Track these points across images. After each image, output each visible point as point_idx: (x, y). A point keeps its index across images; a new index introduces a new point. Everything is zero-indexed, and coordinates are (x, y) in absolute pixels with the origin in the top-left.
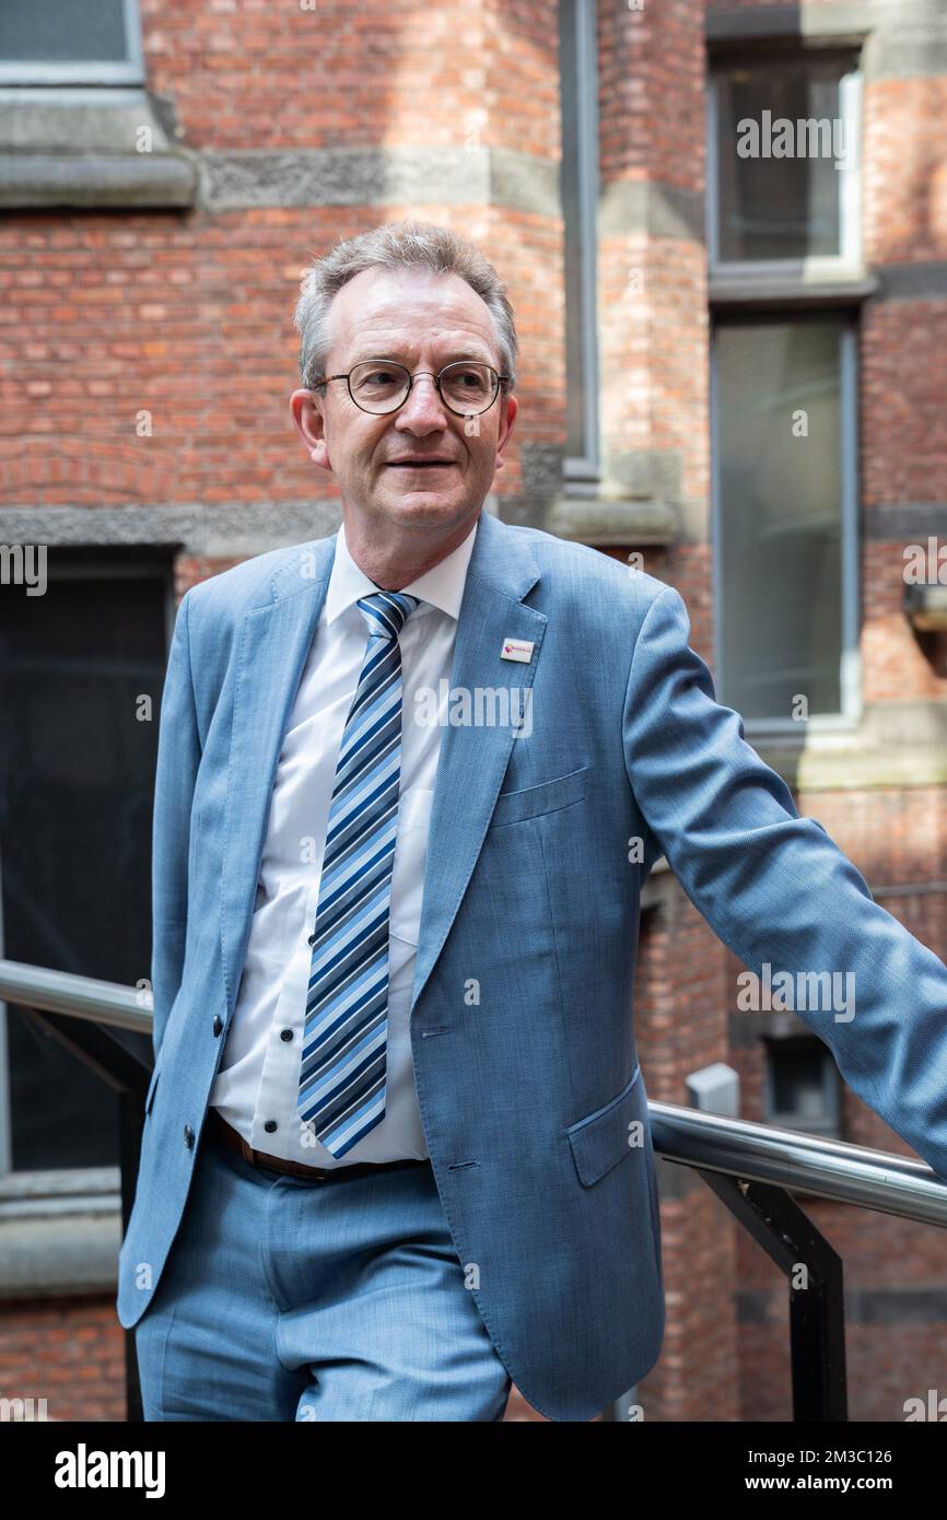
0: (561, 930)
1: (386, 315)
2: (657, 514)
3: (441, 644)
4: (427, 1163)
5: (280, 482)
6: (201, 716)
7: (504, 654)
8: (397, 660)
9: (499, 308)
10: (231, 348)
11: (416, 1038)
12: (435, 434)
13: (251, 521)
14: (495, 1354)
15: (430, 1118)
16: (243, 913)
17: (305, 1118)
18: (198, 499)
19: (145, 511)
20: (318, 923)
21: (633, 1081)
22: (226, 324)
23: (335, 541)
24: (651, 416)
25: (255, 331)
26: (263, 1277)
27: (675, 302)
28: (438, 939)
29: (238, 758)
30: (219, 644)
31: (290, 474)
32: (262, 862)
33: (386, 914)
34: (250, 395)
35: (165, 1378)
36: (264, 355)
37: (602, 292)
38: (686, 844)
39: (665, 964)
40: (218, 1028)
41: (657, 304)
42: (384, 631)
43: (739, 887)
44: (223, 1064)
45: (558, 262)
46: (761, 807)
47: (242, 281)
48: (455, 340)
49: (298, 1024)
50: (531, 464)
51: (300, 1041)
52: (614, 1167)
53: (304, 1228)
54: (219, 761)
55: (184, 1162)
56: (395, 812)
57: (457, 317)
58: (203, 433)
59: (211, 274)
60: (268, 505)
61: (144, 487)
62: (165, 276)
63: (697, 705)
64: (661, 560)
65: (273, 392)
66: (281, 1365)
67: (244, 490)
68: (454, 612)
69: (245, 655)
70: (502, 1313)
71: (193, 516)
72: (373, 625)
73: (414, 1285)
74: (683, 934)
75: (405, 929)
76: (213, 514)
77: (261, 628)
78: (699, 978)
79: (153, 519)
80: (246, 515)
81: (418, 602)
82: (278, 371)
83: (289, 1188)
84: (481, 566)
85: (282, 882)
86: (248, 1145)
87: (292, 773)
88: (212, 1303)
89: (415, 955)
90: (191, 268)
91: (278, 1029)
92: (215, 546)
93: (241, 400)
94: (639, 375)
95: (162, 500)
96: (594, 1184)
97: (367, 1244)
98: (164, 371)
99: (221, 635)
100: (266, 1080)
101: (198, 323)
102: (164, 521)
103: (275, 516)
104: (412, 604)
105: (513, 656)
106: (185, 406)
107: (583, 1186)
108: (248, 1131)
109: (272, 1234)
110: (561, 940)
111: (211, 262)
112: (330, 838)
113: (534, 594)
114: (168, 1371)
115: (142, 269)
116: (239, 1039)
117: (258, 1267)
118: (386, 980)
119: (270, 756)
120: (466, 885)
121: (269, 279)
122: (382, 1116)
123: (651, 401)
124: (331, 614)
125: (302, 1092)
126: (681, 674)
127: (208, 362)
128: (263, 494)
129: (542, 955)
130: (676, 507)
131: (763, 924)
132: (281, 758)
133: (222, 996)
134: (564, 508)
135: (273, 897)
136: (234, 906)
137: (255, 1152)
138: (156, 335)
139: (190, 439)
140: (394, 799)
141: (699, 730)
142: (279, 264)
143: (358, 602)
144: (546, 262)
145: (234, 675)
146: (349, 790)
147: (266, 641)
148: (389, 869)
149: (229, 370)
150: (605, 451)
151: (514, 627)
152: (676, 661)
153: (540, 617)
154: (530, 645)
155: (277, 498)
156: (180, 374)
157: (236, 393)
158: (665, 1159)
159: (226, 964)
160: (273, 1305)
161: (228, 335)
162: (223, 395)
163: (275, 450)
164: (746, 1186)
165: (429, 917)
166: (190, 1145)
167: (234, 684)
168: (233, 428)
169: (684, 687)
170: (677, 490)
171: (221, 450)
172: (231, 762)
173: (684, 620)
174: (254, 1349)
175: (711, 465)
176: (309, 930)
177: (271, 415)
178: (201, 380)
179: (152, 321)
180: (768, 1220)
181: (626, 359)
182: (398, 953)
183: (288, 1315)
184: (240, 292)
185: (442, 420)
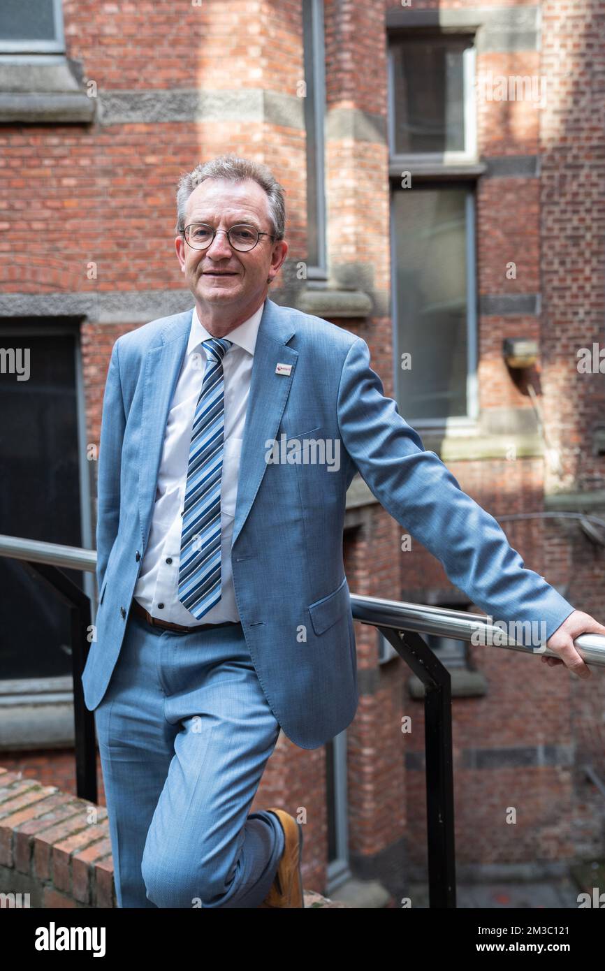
2: (360, 299)
4: (239, 623)
5: (142, 280)
6: (126, 402)
7: (277, 372)
8: (221, 373)
10: (114, 203)
11: (234, 561)
12: (227, 260)
13: (125, 302)
14: (272, 713)
15: (241, 601)
17: (182, 600)
18: (97, 291)
19: (63, 296)
20: (185, 504)
21: (343, 584)
22: (111, 189)
23: (192, 313)
24: (356, 243)
25: (128, 193)
26: (157, 679)
27: (370, 177)
28: (245, 513)
29: (146, 423)
30: (134, 365)
31: (148, 275)
32: (159, 475)
33: (219, 498)
34: (125, 230)
35: (110, 730)
36: (134, 207)
37: (327, 170)
38: (370, 464)
39: (364, 560)
40: (138, 557)
41: (359, 179)
42: (214, 358)
43: (396, 486)
45: (303, 155)
46: (407, 446)
47: (121, 165)
49: (175, 555)
50: (288, 270)
51: (177, 563)
52: (332, 626)
53: (178, 654)
54: (136, 424)
55: (120, 625)
56: (222, 448)
58: (98, 252)
59: (102, 160)
60: (136, 293)
61: (63, 283)
62: (77, 163)
63: (375, 397)
64: (362, 326)
65: (138, 228)
66: (168, 722)
67: (121, 285)
68: (252, 352)
69: (149, 371)
70: (277, 696)
71: (92, 300)
72: (210, 355)
73: (232, 681)
74: (375, 543)
75: (228, 508)
76: (103, 298)
77: (157, 358)
78: (384, 568)
79: (69, 301)
80: (122, 298)
81: (232, 344)
82: (141, 216)
83: (170, 636)
84: (266, 327)
85: (169, 487)
86: (149, 615)
87: (173, 431)
89: (234, 520)
90: (91, 157)
91: (164, 557)
92: (105, 317)
93: (120, 233)
94: (349, 219)
95: (74, 290)
96: (322, 634)
97: (208, 661)
98: (75, 216)
99: (136, 361)
100: (158, 583)
101: (95, 188)
102: (74, 303)
103: (139, 299)
104: (229, 345)
105: (281, 372)
106: (88, 236)
107: (316, 635)
108: (150, 608)
109: (162, 657)
110: (306, 513)
111: (102, 153)
112: (190, 462)
113: (292, 341)
114: (111, 727)
115: (63, 157)
116: (148, 561)
117: (156, 674)
118: (219, 531)
119: (162, 422)
120: (259, 486)
121: (137, 164)
122: (220, 598)
123: (356, 234)
125: (180, 587)
126: (366, 381)
127: (100, 211)
128: (133, 287)
129: (296, 521)
130: (371, 295)
132: (168, 423)
133: (140, 542)
134: (306, 295)
135: (164, 494)
136: (145, 497)
137: (153, 618)
138: (71, 196)
139: (90, 256)
140: (221, 441)
141: (377, 408)
142: (142, 154)
143: (202, 343)
144: (296, 155)
145: (143, 381)
146: (199, 438)
147: (159, 364)
148: (220, 476)
149: (113, 215)
150: (330, 263)
151: (282, 358)
152: (363, 375)
153: (295, 352)
154: (290, 367)
155: (140, 289)
156: (84, 218)
157: (117, 228)
159: (142, 525)
160: (163, 693)
161: (112, 195)
162: (110, 230)
163: (138, 262)
164: (403, 635)
165: (240, 502)
166: (124, 617)
167: (143, 386)
168: (115, 249)
169: (368, 388)
170: (371, 285)
171: (108, 261)
172: (142, 425)
173: (367, 355)
174: (153, 714)
175: (391, 271)
176: (182, 509)
177: (138, 241)
178: (96, 221)
179: (68, 187)
180: (413, 653)
181: (341, 209)
182: (225, 520)
183: (169, 698)
184: (120, 171)
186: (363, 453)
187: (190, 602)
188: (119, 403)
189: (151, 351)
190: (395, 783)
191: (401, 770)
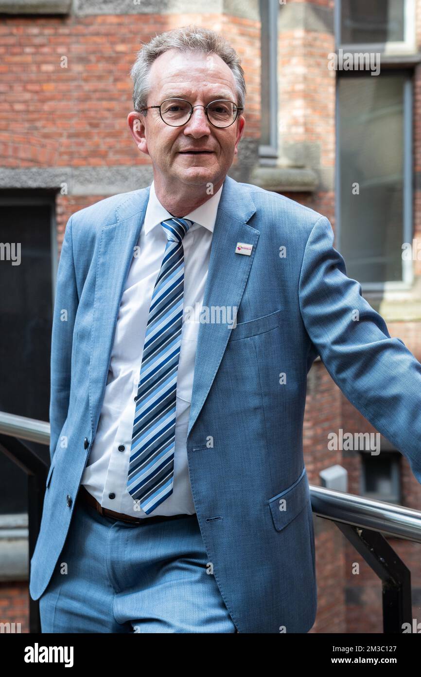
0: (265, 395)
1: (179, 75)
2: (307, 175)
3: (204, 246)
5: (112, 156)
6: (79, 281)
7: (237, 251)
8: (181, 254)
9: (237, 71)
10: (87, 87)
11: (190, 451)
12: (205, 137)
13: (96, 177)
14: (229, 617)
15: (197, 493)
16: (100, 385)
17: (131, 493)
18: (69, 165)
19: (41, 171)
20: (139, 391)
21: (302, 475)
22: (85, 75)
23: (149, 191)
24: (305, 124)
25: (100, 78)
26: (107, 574)
27: (318, 65)
28: (201, 400)
29: (98, 304)
30: (88, 244)
31: (117, 152)
32: (111, 358)
33: (175, 386)
34: (97, 111)
35: (54, 626)
36: (104, 91)
37: (280, 59)
38: (332, 351)
39: (310, 412)
40: (86, 444)
41: (309, 66)
42: (175, 238)
43: (359, 374)
44: (88, 463)
45: (258, 44)
46: (371, 332)
47: (94, 52)
48: (215, 88)
49: (127, 443)
50: (242, 149)
51: (129, 452)
52: (292, 521)
53: (129, 549)
54: (88, 305)
55: (66, 515)
56: (180, 333)
57: (216, 76)
58: (72, 131)
59: (78, 48)
60: (105, 168)
61: (41, 158)
62: (54, 50)
63: (338, 278)
64: (309, 199)
65: (109, 110)
66: (116, 621)
67: (93, 161)
68: (211, 228)
69: (102, 250)
71: (66, 174)
72: (170, 235)
73: (186, 580)
74: (318, 396)
75: (185, 395)
76: (76, 173)
77: (110, 236)
78: (327, 420)
79: (46, 175)
80: (94, 173)
81: (192, 223)
82: (111, 99)
83: (120, 528)
84: (225, 205)
85: (122, 369)
86: (100, 505)
87: (127, 312)
88: (80, 587)
89: (190, 406)
90: (68, 45)
91: (117, 445)
92: (79, 190)
93: (92, 114)
94: (299, 103)
95: (50, 165)
96: (282, 530)
97: (161, 558)
98: (52, 99)
99: (89, 239)
100: (110, 471)
101: (70, 74)
102: (51, 176)
103: (109, 174)
104: (189, 224)
105: (242, 252)
106: (63, 117)
107: (276, 531)
108: (100, 498)
109: (111, 551)
110: (266, 401)
111: (78, 42)
112: (146, 346)
113: (253, 220)
114: (56, 623)
115: (42, 46)
116: (96, 450)
117: (105, 569)
118: (174, 421)
119: (116, 303)
120: (216, 371)
121: (108, 52)
122: (171, 492)
123: (305, 116)
124: (147, 228)
125: (130, 479)
126: (329, 262)
127: (75, 94)
128: (103, 162)
129: (256, 409)
130: (318, 172)
131: (372, 394)
132: (121, 304)
133: (89, 428)
134: (259, 172)
135: (117, 377)
136: (96, 381)
137: (103, 508)
138: (49, 80)
139: (65, 134)
140: (180, 325)
141: (338, 292)
142: (113, 43)
143: (162, 223)
144: (252, 44)
145: (96, 261)
146: (156, 321)
147: (113, 243)
148: (177, 363)
149: (86, 98)
150: (280, 142)
151: (242, 236)
152: (328, 255)
153: (256, 231)
154: (251, 246)
155: (110, 165)
156: (60, 100)
157: (89, 110)
158: (317, 516)
159: (91, 412)
160: (112, 590)
161: (86, 80)
162: (83, 111)
163: (110, 140)
164: (361, 531)
165: (197, 388)
166: (70, 506)
167: (96, 265)
168: (88, 128)
169: (331, 269)
170: (318, 163)
171: (81, 140)
172: (95, 306)
173: (331, 234)
174: (101, 612)
175: (336, 151)
176: (135, 394)
177: (108, 122)
178: (71, 104)
179: (47, 72)
180: (372, 549)
181: (292, 94)
182: (180, 406)
183: (119, 595)
184: (93, 58)
185: (208, 130)
186: (327, 337)
187: (140, 494)
188: (71, 283)
189: (106, 228)
190: (336, 620)
191: (341, 608)
